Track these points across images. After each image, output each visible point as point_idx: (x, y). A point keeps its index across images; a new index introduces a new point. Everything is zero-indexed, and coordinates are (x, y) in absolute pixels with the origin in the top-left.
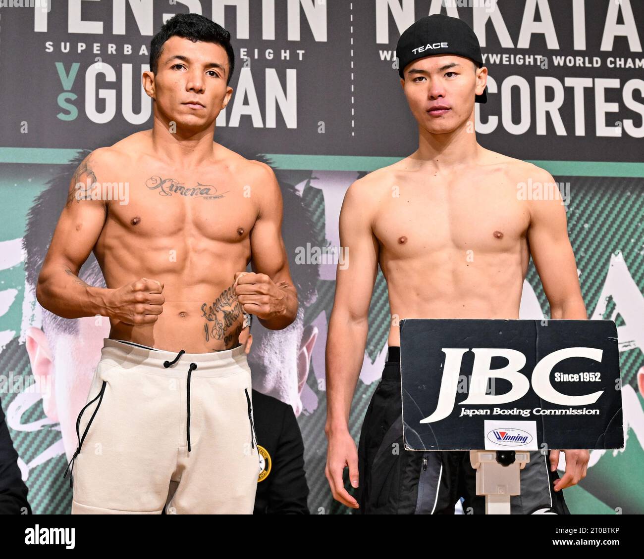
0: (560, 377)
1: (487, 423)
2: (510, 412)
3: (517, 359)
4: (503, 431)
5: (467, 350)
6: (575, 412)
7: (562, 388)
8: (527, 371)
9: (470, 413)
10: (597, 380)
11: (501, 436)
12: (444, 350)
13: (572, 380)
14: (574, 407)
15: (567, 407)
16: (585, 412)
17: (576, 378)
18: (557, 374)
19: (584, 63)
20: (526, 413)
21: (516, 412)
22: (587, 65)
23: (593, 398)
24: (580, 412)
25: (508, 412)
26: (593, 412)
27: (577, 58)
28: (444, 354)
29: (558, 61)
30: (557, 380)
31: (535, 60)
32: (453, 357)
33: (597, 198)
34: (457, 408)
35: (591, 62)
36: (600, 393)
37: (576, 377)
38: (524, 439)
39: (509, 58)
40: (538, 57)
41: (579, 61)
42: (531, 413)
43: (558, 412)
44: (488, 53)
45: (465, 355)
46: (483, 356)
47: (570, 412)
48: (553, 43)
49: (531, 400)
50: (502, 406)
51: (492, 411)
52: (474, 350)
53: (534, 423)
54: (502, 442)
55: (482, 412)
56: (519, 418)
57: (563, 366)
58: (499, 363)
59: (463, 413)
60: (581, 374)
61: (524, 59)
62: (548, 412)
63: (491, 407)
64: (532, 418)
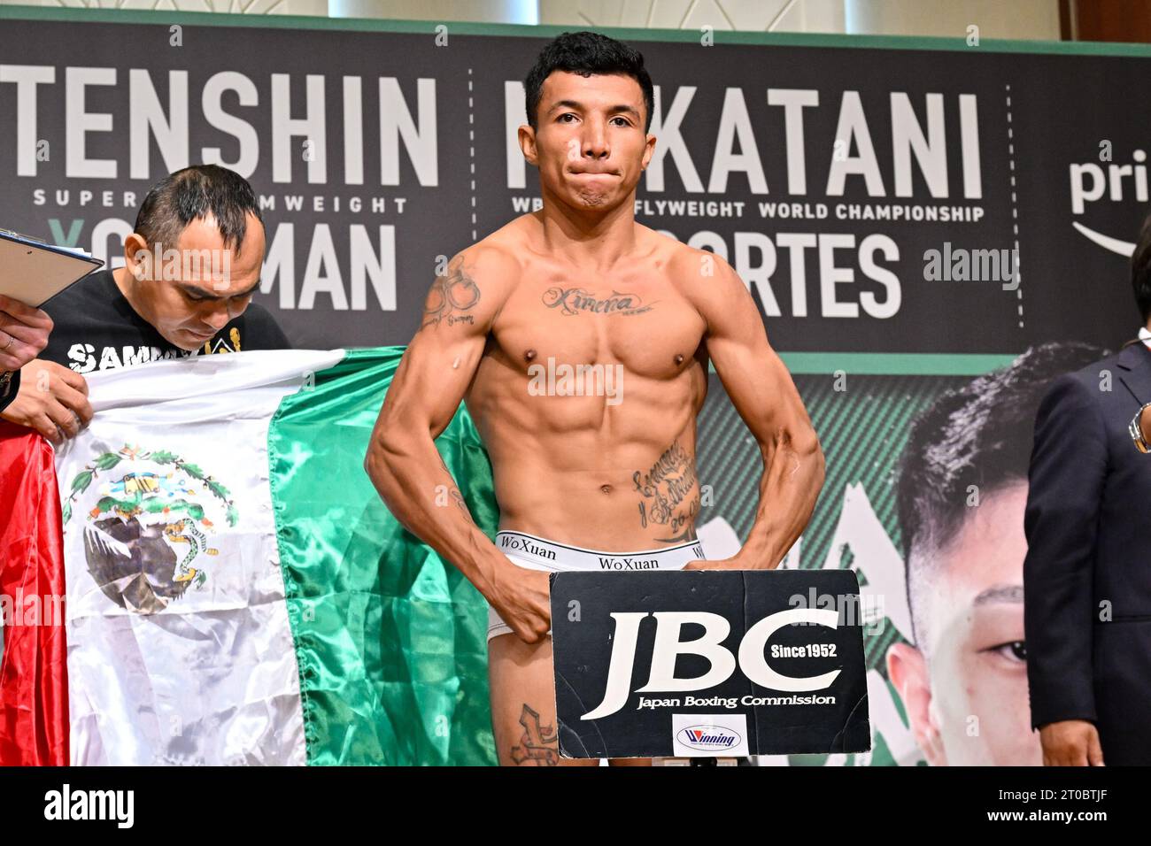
0: (778, 651)
1: (678, 720)
2: (709, 702)
3: (718, 626)
4: (698, 729)
5: (646, 614)
6: (801, 701)
7: (780, 666)
8: (732, 644)
9: (652, 704)
10: (832, 655)
11: (695, 737)
12: (612, 615)
13: (795, 656)
14: (800, 694)
15: (790, 694)
16: (815, 700)
17: (801, 652)
18: (774, 648)
19: (803, 213)
20: (731, 703)
21: (717, 701)
22: (809, 215)
23: (826, 680)
24: (808, 701)
25: (705, 702)
26: (826, 700)
27: (794, 206)
28: (614, 621)
29: (766, 210)
30: (775, 655)
31: (734, 209)
32: (627, 625)
34: (633, 698)
35: (813, 211)
36: (836, 673)
37: (801, 650)
38: (730, 741)
39: (698, 206)
40: (739, 205)
41: (797, 210)
42: (739, 702)
43: (777, 702)
44: (667, 200)
45: (643, 621)
46: (669, 623)
47: (793, 701)
48: (759, 185)
49: (738, 684)
50: (698, 694)
51: (683, 702)
52: (656, 615)
53: (743, 717)
54: (697, 745)
55: (669, 703)
56: (721, 710)
57: (785, 636)
58: (691, 632)
59: (642, 705)
60: (809, 647)
61: (719, 208)
62: (762, 702)
63: (682, 695)
64: (739, 710)
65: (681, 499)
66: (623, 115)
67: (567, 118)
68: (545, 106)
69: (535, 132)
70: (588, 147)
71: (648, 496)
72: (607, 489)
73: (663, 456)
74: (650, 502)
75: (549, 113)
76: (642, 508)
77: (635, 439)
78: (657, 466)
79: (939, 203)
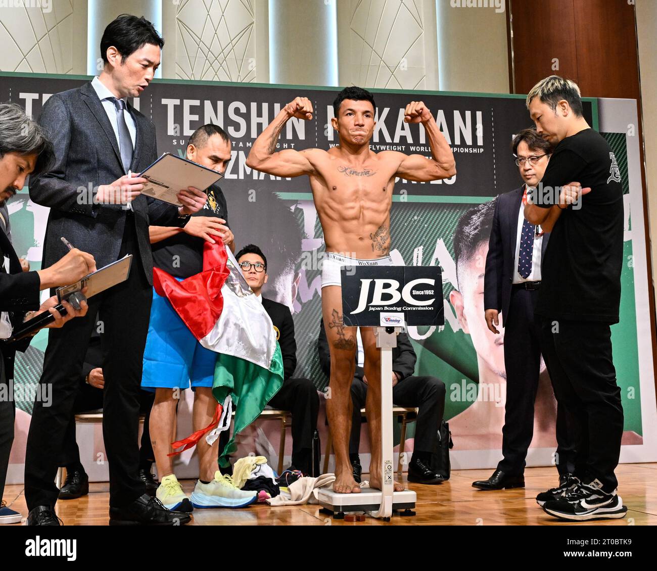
0: (415, 292)
1: (381, 314)
2: (392, 309)
3: (395, 284)
4: (388, 317)
5: (372, 280)
6: (422, 309)
7: (416, 297)
8: (400, 290)
9: (373, 309)
10: (432, 294)
11: (388, 320)
12: (361, 280)
13: (420, 294)
14: (421, 306)
15: (418, 306)
16: (427, 308)
17: (422, 293)
18: (414, 291)
19: (424, 150)
20: (399, 309)
21: (395, 308)
22: (426, 150)
23: (430, 302)
24: (424, 309)
25: (391, 309)
26: (430, 309)
27: (421, 147)
28: (361, 282)
29: (413, 149)
30: (414, 293)
31: (402, 148)
32: (366, 283)
33: (435, 213)
34: (367, 307)
35: (428, 149)
36: (434, 299)
37: (422, 292)
38: (399, 321)
39: (390, 147)
40: (403, 147)
41: (422, 149)
42: (402, 309)
43: (414, 309)
44: (380, 145)
45: (371, 282)
46: (379, 283)
47: (419, 309)
48: (410, 140)
49: (402, 303)
50: (388, 306)
51: (384, 308)
52: (375, 280)
53: (403, 314)
54: (388, 322)
55: (379, 309)
56: (396, 311)
57: (416, 288)
58: (387, 286)
59: (370, 309)
60: (425, 291)
61: (397, 148)
62: (409, 309)
63: (383, 306)
64: (402, 311)
65: (385, 243)
66: (368, 114)
67: (350, 114)
68: (342, 110)
69: (338, 119)
70: (357, 123)
71: (374, 241)
72: (361, 239)
73: (379, 228)
74: (375, 243)
75: (344, 113)
76: (373, 245)
77: (370, 223)
78: (377, 231)
79: (469, 147)
